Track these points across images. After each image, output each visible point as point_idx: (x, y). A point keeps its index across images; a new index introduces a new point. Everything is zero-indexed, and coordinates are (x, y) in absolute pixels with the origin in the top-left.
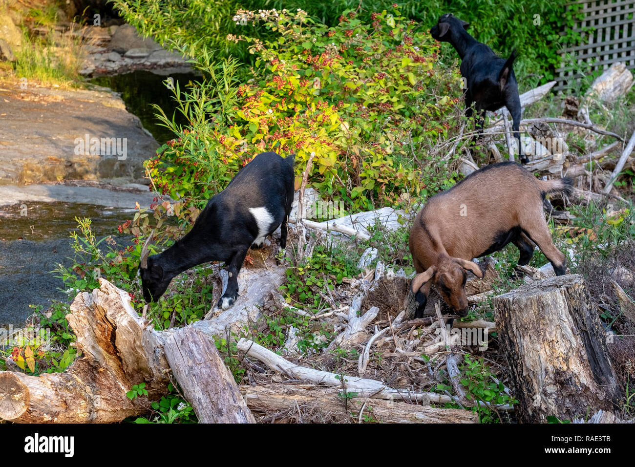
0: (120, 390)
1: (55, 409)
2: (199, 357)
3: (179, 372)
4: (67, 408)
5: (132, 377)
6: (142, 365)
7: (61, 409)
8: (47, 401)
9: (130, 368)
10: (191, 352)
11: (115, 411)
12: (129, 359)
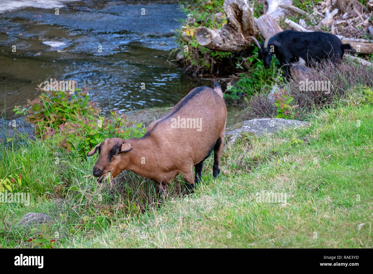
0: (241, 37)
1: (220, 42)
2: (271, 25)
3: (263, 31)
4: (224, 42)
5: (246, 32)
6: (251, 27)
7: (222, 42)
8: (218, 39)
9: (246, 29)
10: (268, 23)
11: (238, 46)
12: (246, 25)
